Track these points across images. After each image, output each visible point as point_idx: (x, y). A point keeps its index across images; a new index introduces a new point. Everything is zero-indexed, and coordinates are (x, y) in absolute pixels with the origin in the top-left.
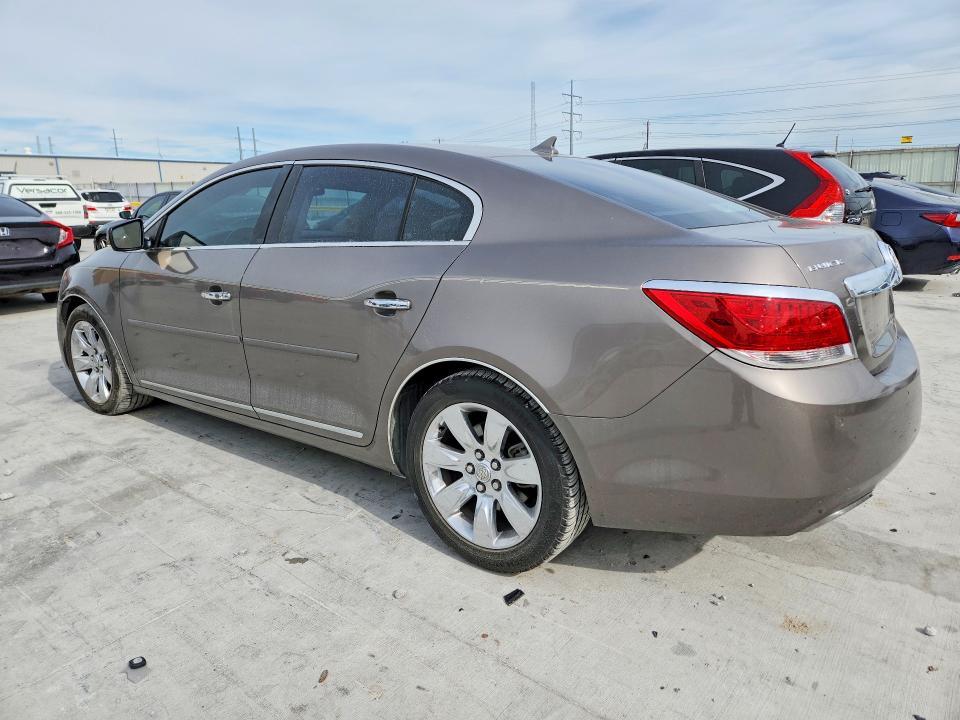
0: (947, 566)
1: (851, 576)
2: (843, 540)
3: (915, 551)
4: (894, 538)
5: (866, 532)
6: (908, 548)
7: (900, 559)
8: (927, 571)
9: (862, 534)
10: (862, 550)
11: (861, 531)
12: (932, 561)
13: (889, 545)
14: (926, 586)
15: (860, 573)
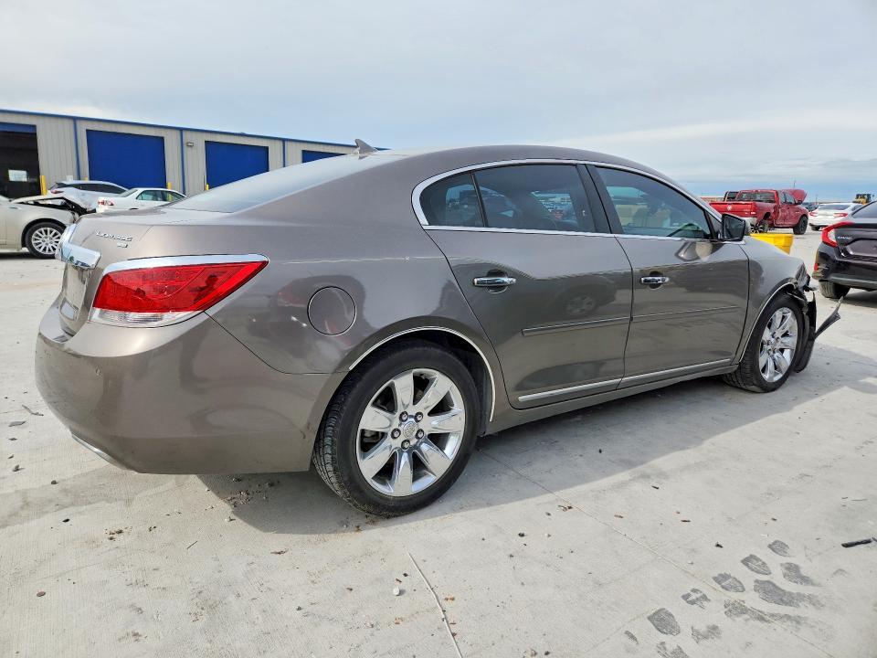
0: (10, 516)
1: (79, 472)
2: (102, 491)
3: (41, 513)
4: (64, 514)
5: (88, 507)
6: (47, 512)
7: (50, 501)
8: (26, 504)
9: (90, 503)
10: (83, 492)
11: (93, 505)
12: (24, 513)
13: (64, 507)
14: (24, 493)
15: (74, 477)
